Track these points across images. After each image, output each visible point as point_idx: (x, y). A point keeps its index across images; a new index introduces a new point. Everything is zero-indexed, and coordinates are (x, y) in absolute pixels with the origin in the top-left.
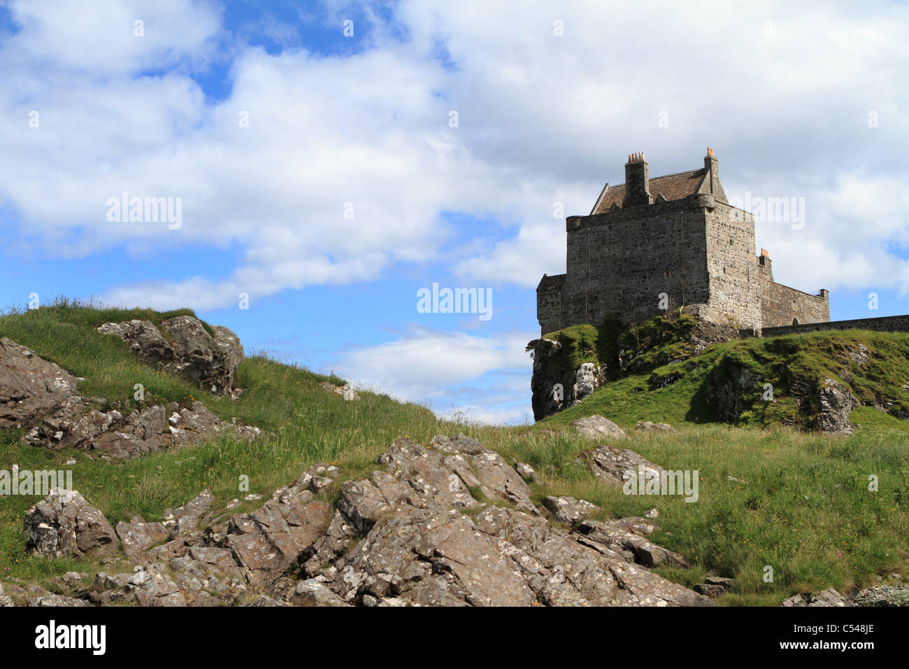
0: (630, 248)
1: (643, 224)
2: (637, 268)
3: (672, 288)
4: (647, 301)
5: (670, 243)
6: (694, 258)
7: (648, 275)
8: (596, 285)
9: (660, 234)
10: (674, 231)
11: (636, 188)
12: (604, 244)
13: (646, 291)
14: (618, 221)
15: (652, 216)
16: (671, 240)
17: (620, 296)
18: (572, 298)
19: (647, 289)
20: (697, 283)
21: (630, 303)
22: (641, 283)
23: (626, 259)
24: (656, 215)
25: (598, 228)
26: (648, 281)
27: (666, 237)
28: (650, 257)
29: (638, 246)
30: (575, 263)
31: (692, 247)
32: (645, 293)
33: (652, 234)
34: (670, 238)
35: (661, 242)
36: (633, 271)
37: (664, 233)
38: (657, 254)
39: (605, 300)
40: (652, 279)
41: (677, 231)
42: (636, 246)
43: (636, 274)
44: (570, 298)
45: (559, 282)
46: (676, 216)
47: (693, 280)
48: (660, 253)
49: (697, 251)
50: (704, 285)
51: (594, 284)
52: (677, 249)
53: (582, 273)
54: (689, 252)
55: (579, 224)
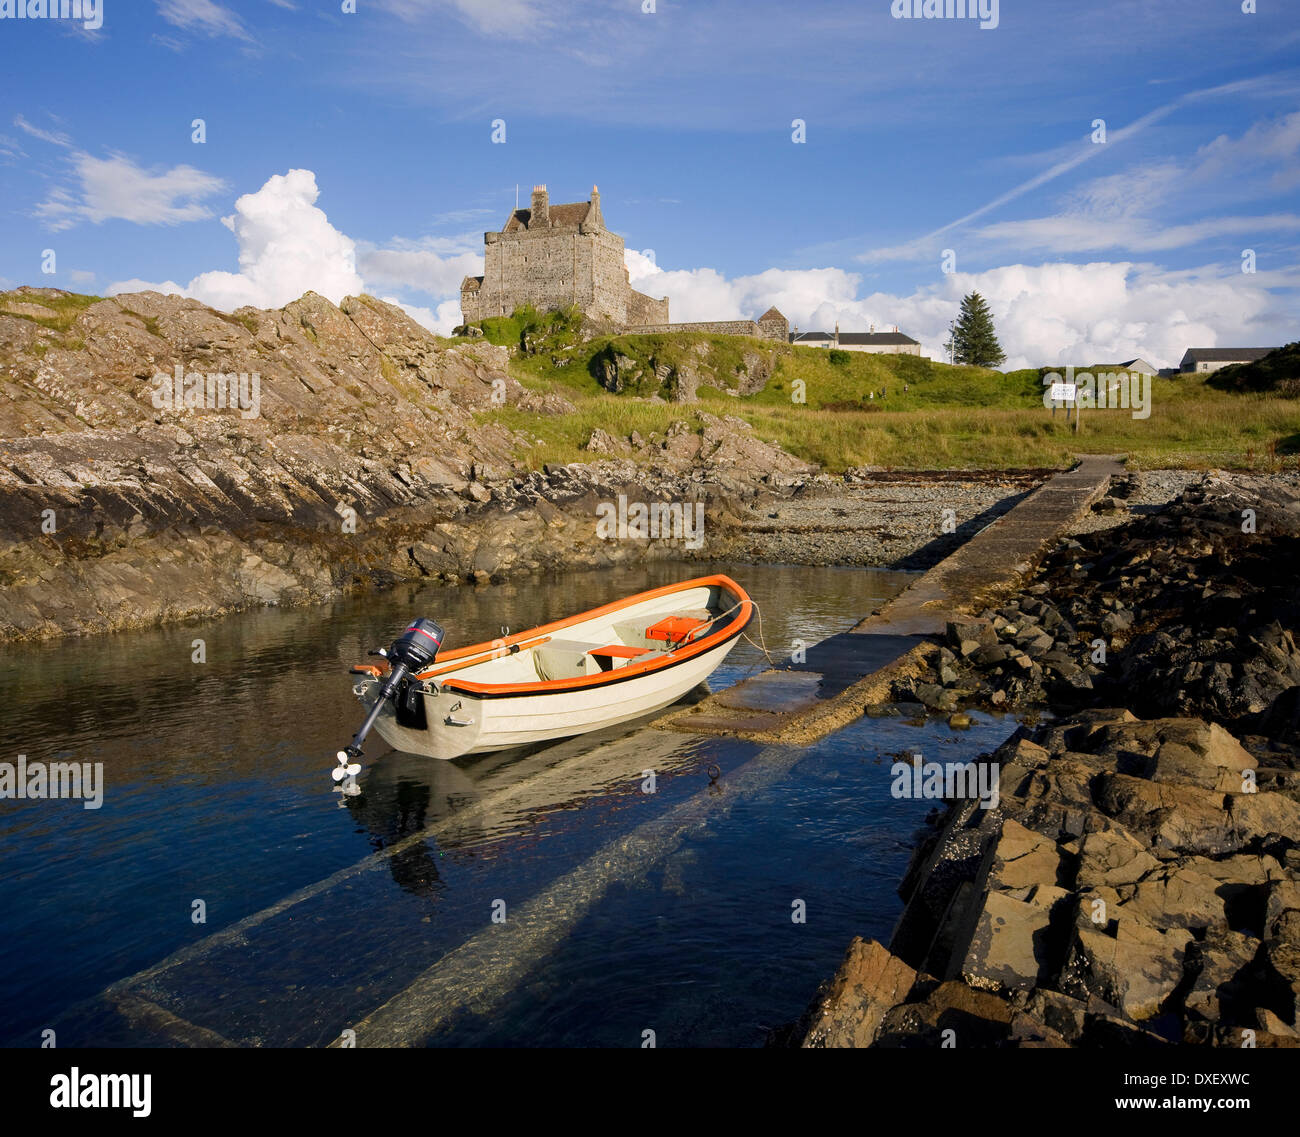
0: (534, 260)
2: (539, 275)
3: (566, 292)
4: (546, 302)
5: (564, 258)
6: (583, 271)
7: (547, 282)
8: (508, 287)
9: (557, 250)
10: (568, 249)
12: (514, 255)
13: (546, 294)
14: (526, 238)
15: (553, 237)
16: (565, 256)
17: (525, 297)
18: (488, 296)
19: (546, 292)
20: (584, 290)
21: (533, 303)
22: (542, 288)
23: (531, 268)
24: (556, 236)
25: (510, 243)
26: (547, 286)
27: (561, 253)
28: (549, 268)
29: (541, 259)
30: (492, 269)
31: (582, 263)
32: (545, 296)
33: (552, 250)
34: (565, 254)
36: (536, 278)
37: (561, 250)
38: (555, 266)
39: (514, 299)
40: (551, 285)
41: (570, 249)
42: (539, 259)
43: (538, 280)
45: (477, 283)
46: (570, 237)
47: (582, 288)
48: (557, 265)
49: (586, 266)
50: (590, 292)
51: (506, 286)
52: (570, 264)
53: (497, 277)
54: (579, 266)
55: (495, 239)
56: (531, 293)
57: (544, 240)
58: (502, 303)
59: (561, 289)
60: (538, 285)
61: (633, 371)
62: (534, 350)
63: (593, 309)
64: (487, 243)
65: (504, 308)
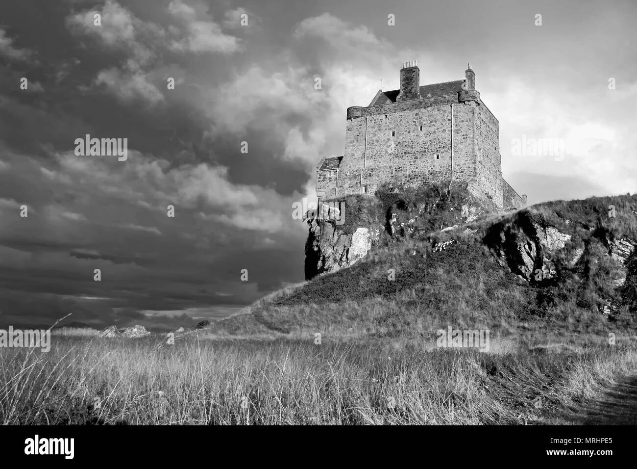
0: (403, 134)
1: (416, 115)
2: (409, 150)
3: (441, 167)
4: (417, 178)
5: (440, 130)
6: (462, 143)
7: (419, 157)
8: (371, 164)
9: (431, 122)
10: (444, 120)
11: (409, 88)
12: (379, 130)
13: (417, 170)
14: (394, 111)
15: (425, 108)
16: (441, 128)
17: (392, 173)
18: (348, 174)
19: (417, 168)
20: (465, 164)
21: (401, 180)
22: (412, 163)
23: (400, 142)
24: (428, 107)
25: (375, 117)
26: (418, 161)
27: (436, 125)
28: (421, 142)
29: (411, 132)
30: (353, 146)
31: (462, 134)
32: (415, 171)
33: (424, 123)
34: (440, 126)
35: (432, 129)
36: (405, 153)
37: (436, 122)
38: (428, 139)
39: (378, 177)
40: (423, 160)
41: (447, 120)
42: (409, 132)
43: (408, 155)
44: (346, 175)
45: (337, 162)
46: (447, 108)
47: (461, 161)
48: (431, 138)
49: (466, 137)
50: (472, 165)
51: (369, 163)
52: (446, 136)
53: (359, 154)
54: (458, 138)
55: (359, 113)
56: (399, 169)
57: (416, 111)
58: (363, 182)
59: (437, 165)
60: (407, 160)
61: (570, 248)
62: (402, 232)
63: (476, 185)
64: (349, 118)
65: (366, 186)
